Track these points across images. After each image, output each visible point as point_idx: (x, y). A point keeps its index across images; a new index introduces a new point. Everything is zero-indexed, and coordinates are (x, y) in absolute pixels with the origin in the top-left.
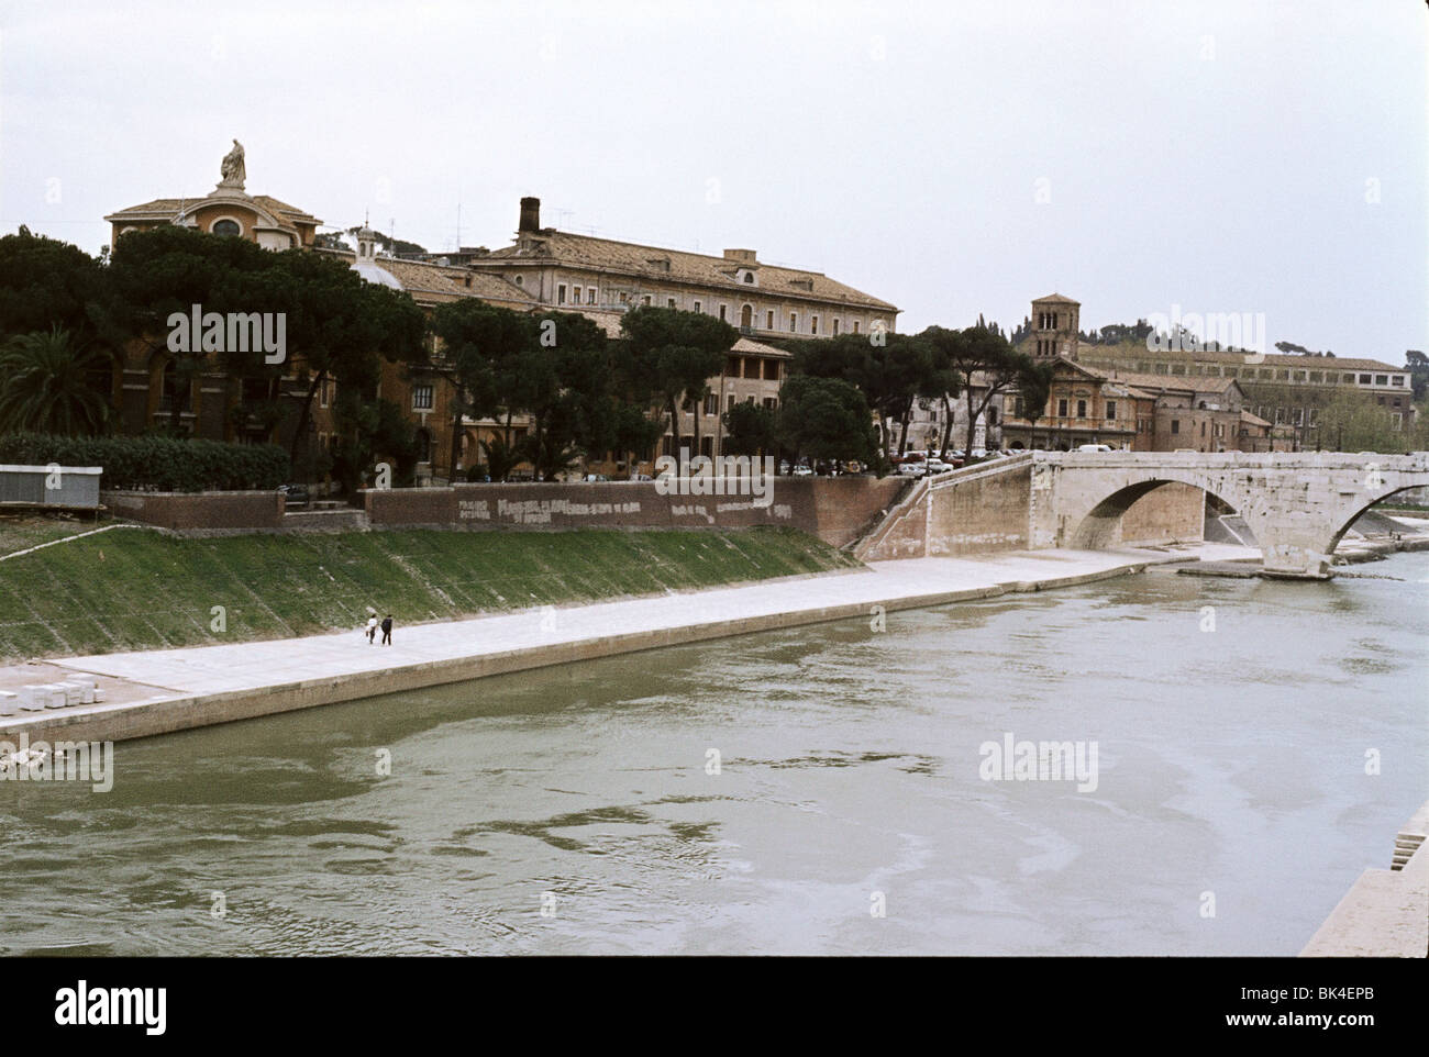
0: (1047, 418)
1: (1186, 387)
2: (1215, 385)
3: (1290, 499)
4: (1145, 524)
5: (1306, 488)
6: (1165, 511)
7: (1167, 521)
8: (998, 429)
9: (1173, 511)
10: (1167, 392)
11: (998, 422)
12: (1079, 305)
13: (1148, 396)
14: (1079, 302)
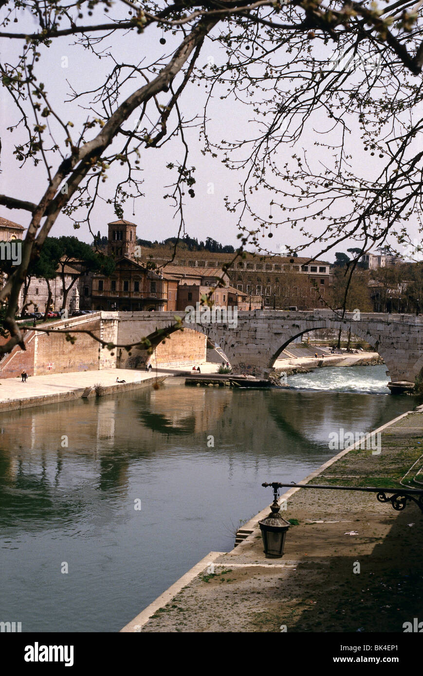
0: (117, 292)
1: (198, 274)
2: (214, 272)
3: (247, 337)
4: (170, 353)
5: (256, 331)
6: (182, 345)
7: (184, 351)
8: (89, 299)
9: (187, 345)
10: (186, 276)
11: (89, 295)
12: (136, 226)
13: (174, 279)
14: (136, 224)
